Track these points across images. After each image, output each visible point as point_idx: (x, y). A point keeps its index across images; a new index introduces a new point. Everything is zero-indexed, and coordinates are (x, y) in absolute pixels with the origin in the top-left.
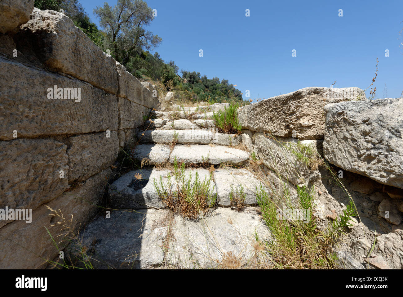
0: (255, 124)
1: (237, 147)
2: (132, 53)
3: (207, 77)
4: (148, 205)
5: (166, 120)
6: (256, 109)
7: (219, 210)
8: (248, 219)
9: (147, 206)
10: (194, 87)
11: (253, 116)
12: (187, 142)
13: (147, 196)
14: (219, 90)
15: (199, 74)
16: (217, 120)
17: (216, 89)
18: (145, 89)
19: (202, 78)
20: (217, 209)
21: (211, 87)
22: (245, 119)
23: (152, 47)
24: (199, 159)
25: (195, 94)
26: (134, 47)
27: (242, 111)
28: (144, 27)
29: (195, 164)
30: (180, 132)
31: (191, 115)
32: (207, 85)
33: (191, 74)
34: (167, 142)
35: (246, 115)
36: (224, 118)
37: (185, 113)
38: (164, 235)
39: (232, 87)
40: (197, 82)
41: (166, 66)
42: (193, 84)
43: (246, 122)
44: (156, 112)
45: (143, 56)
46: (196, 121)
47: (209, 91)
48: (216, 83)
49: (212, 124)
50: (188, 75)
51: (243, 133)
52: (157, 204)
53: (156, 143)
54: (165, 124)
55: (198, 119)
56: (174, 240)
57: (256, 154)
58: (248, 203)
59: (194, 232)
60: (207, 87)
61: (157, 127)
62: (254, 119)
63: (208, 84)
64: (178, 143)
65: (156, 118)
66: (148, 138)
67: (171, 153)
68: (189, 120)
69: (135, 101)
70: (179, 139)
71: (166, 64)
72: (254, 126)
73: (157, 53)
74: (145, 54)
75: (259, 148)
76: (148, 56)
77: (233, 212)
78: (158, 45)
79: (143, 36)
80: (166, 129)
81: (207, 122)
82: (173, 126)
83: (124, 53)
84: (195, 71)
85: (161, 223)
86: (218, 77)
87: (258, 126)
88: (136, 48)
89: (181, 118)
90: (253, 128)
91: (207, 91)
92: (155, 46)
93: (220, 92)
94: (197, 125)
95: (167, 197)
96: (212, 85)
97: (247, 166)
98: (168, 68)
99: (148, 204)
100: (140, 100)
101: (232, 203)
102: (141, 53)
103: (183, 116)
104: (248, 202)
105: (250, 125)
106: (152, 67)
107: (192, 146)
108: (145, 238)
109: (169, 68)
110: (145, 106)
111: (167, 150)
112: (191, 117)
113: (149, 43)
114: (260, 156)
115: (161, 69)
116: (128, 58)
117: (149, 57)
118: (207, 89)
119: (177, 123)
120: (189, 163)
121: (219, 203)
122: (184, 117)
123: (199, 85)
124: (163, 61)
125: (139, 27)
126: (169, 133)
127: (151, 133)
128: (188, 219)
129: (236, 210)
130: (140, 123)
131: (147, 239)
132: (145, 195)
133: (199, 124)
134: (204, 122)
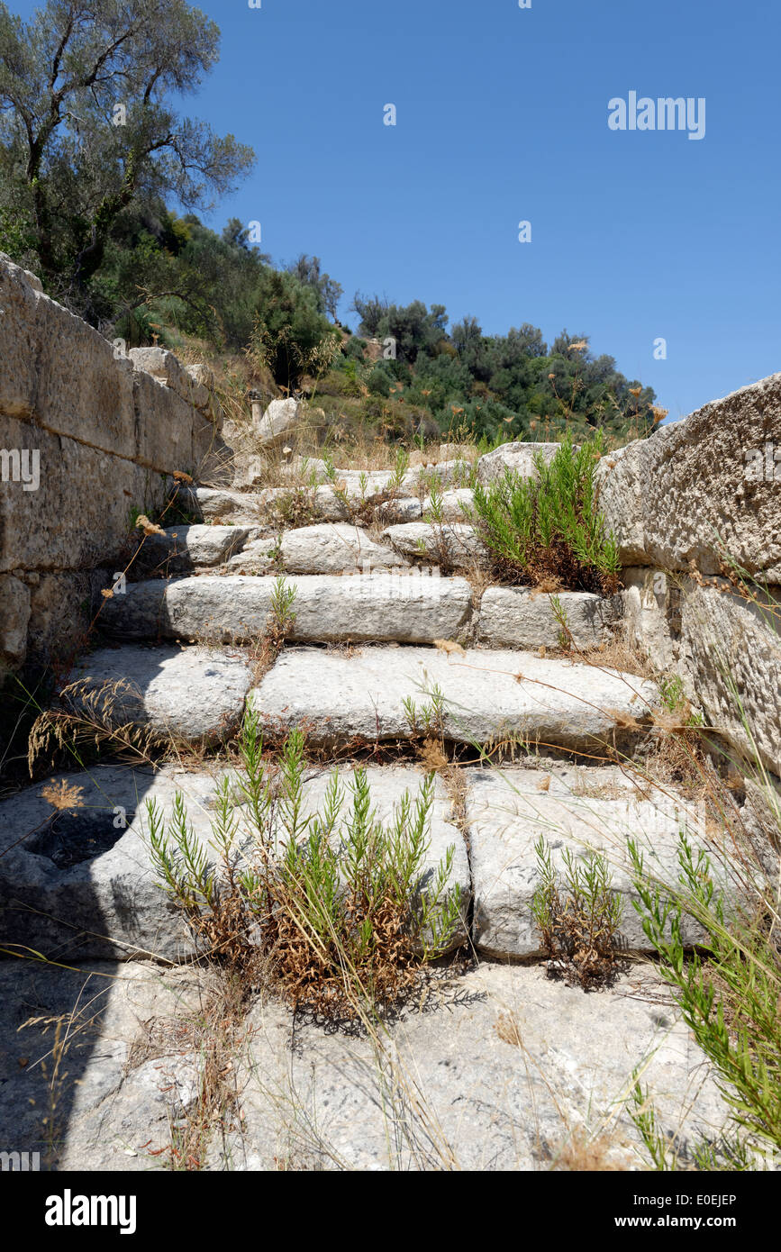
0: (678, 533)
1: (597, 656)
2: (116, 229)
3: (479, 325)
4: (119, 943)
5: (244, 528)
6: (680, 452)
7: (484, 977)
8: (632, 1029)
9: (114, 945)
10: (416, 378)
11: (667, 490)
12: (342, 631)
13: (116, 897)
14: (542, 385)
15: (440, 311)
16: (492, 518)
17: (525, 385)
18: (145, 379)
19: (458, 332)
20: (472, 969)
21: (500, 377)
22: (630, 511)
23: (209, 196)
24: (392, 714)
25: (424, 411)
26: (127, 199)
27: (619, 468)
28: (170, 100)
29: (372, 741)
30: (305, 587)
31: (371, 501)
32: (479, 364)
33: (401, 317)
34: (238, 632)
35: (637, 488)
36: (527, 514)
37: (340, 495)
38: (186, 1095)
39: (606, 367)
40: (432, 353)
41: (277, 284)
42: (412, 361)
43: (639, 525)
44: (202, 493)
45: (172, 241)
46: (396, 531)
47: (491, 396)
48: (529, 355)
49: (473, 542)
50: (384, 322)
51: (627, 586)
52: (166, 939)
53: (186, 641)
54: (239, 550)
55: (403, 521)
56: (236, 1122)
57: (689, 689)
58: (636, 944)
59: (338, 1087)
60: (481, 375)
61: (202, 565)
62: (673, 508)
63: (487, 359)
64: (295, 640)
65: (201, 522)
66: (150, 616)
67: (255, 684)
68: (363, 527)
69: (85, 438)
70: (301, 618)
71: (281, 270)
72: (673, 543)
73: (236, 222)
74: (181, 229)
75: (701, 657)
76: (195, 237)
77: (555, 988)
78: (235, 182)
79: (167, 143)
80: (243, 573)
81: (443, 533)
82: (278, 555)
83: (79, 227)
84: (422, 300)
85: (179, 1035)
86: (536, 326)
87: (693, 539)
88: (134, 203)
89: (320, 518)
90: (671, 551)
91: (480, 393)
92: (223, 188)
93: (548, 396)
94: (397, 550)
95: (214, 902)
96: (507, 366)
97: (642, 753)
98: (287, 289)
99: (118, 938)
100: (116, 433)
101: (548, 943)
102: (161, 227)
103: (331, 510)
104: (633, 936)
105: (655, 537)
106: (212, 290)
107: (366, 652)
108: (88, 1110)
109: (294, 289)
110: (144, 465)
111: (235, 671)
112: (372, 514)
113: (196, 177)
114: (706, 701)
115: (256, 295)
116: (99, 251)
117: (197, 244)
118: (479, 386)
119: (297, 541)
120: (342, 737)
121: (483, 941)
122: (338, 514)
123: (443, 365)
124: (265, 258)
125: (146, 102)
126: (254, 590)
127: (163, 592)
128: (320, 1018)
129: (574, 980)
130: (115, 544)
131: (98, 1114)
132: (103, 891)
133: (407, 547)
134: (430, 532)
